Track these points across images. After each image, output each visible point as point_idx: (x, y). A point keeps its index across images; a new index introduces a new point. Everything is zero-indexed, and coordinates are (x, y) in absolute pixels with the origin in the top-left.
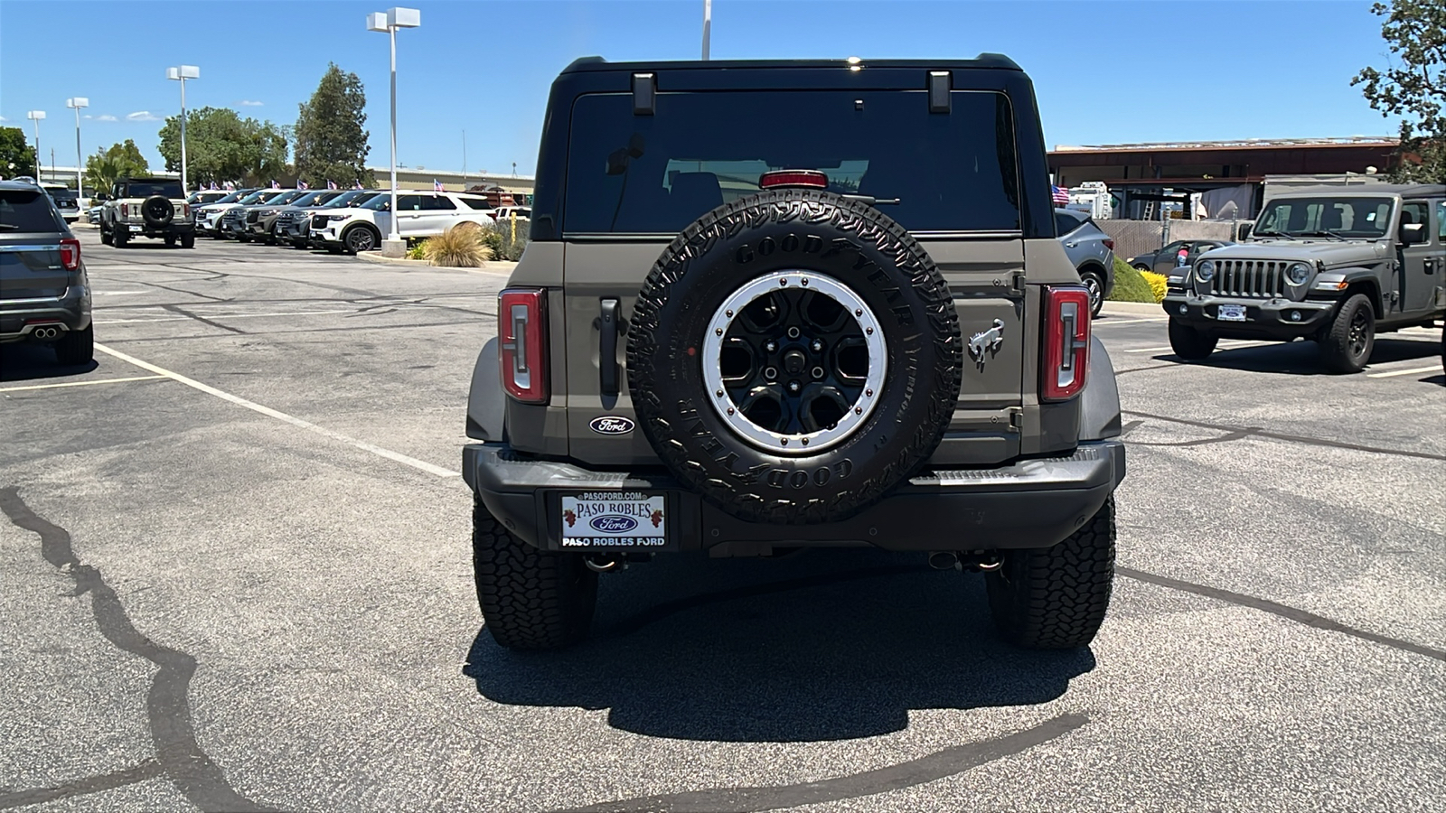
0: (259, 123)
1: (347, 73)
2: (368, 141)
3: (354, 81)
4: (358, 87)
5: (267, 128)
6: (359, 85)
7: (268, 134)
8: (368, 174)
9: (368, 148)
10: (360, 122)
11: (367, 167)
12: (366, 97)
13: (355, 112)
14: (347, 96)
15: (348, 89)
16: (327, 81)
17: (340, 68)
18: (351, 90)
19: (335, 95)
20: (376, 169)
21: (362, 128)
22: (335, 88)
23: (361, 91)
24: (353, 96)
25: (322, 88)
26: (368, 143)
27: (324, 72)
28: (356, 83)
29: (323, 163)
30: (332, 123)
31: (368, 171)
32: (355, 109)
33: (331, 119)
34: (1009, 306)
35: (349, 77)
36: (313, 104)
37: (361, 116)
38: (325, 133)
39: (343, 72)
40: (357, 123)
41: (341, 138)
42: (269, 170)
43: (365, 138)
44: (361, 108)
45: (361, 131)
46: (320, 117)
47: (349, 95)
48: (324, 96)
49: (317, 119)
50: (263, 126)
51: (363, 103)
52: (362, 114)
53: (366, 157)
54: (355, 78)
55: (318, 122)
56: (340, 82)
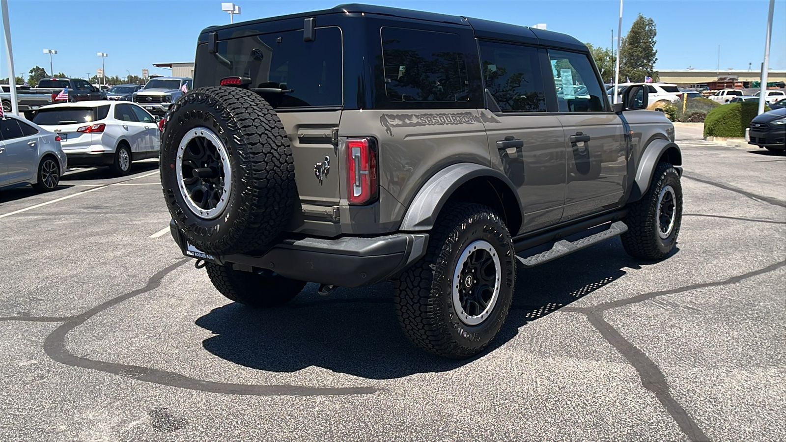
0: (603, 49)
1: (648, 18)
2: (656, 55)
3: (651, 23)
4: (653, 26)
5: (607, 52)
6: (653, 24)
7: (607, 55)
8: (655, 74)
9: (656, 59)
10: (653, 45)
11: (654, 70)
12: (657, 31)
13: (650, 40)
14: (646, 31)
15: (647, 27)
16: (637, 24)
17: (644, 16)
18: (648, 28)
19: (639, 31)
20: (659, 71)
21: (653, 48)
22: (640, 27)
23: (655, 27)
24: (650, 31)
25: (633, 28)
26: (657, 57)
27: (635, 19)
28: (652, 23)
29: (630, 69)
30: (637, 47)
31: (655, 72)
32: (650, 38)
33: (636, 44)
34: (331, 149)
35: (648, 21)
36: (628, 37)
37: (653, 42)
38: (632, 53)
39: (645, 18)
40: (651, 45)
41: (641, 55)
42: (606, 74)
43: (655, 54)
44: (653, 37)
45: (653, 50)
46: (630, 44)
47: (648, 30)
48: (634, 32)
49: (629, 45)
50: (605, 51)
51: (655, 34)
52: (654, 40)
53: (654, 65)
54: (652, 21)
55: (629, 46)
56: (643, 24)
